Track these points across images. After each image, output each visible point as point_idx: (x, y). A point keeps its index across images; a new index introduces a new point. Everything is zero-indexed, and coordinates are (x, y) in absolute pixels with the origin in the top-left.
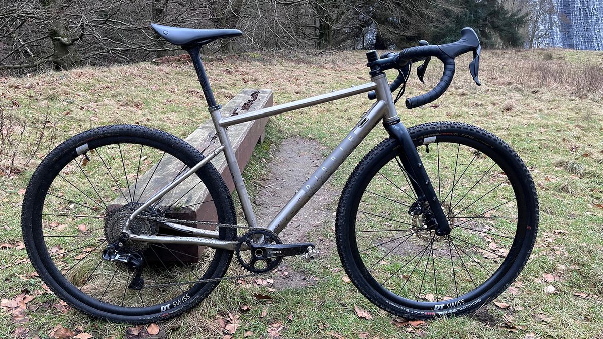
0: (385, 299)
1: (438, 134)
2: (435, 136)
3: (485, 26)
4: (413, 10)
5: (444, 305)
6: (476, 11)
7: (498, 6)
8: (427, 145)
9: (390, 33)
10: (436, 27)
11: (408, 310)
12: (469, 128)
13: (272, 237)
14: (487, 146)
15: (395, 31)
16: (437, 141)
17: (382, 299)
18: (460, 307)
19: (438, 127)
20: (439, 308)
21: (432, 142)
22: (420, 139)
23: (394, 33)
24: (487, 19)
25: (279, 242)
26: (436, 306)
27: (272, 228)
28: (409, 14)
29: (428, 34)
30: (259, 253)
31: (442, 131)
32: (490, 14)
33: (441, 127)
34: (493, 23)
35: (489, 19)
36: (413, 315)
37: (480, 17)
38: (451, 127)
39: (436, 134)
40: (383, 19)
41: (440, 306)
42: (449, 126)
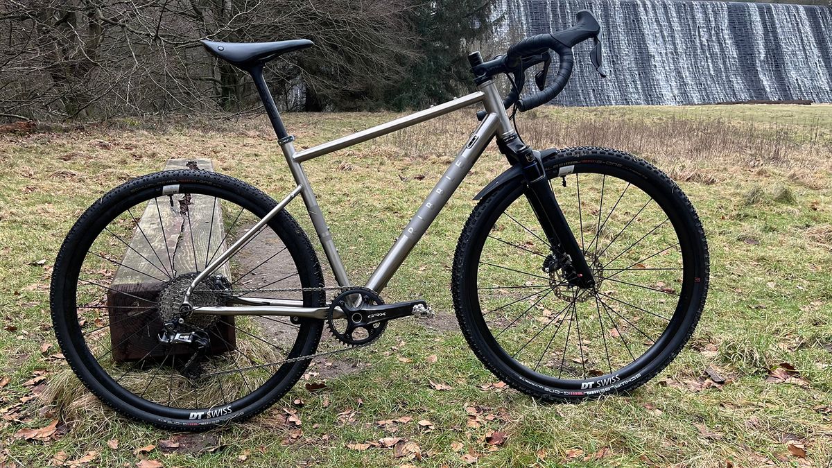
0: (517, 375)
1: (576, 162)
2: (573, 164)
3: (449, 77)
4: (355, 55)
5: (593, 383)
6: (436, 58)
7: (463, 52)
8: (563, 176)
9: (327, 87)
10: (387, 78)
11: (547, 389)
12: (615, 154)
13: (370, 297)
14: (639, 176)
15: (335, 85)
16: (576, 171)
17: (513, 374)
18: (614, 384)
19: (576, 153)
20: (587, 386)
21: (569, 173)
22: (554, 169)
23: (334, 87)
24: (450, 69)
25: (380, 303)
26: (583, 384)
27: (371, 286)
28: (350, 60)
29: (378, 88)
30: (357, 318)
31: (581, 158)
32: (454, 62)
33: (579, 153)
34: (458, 73)
35: (453, 69)
36: (554, 395)
37: (441, 66)
38: (593, 152)
39: (575, 162)
40: (314, 68)
41: (589, 383)
42: (590, 152)
